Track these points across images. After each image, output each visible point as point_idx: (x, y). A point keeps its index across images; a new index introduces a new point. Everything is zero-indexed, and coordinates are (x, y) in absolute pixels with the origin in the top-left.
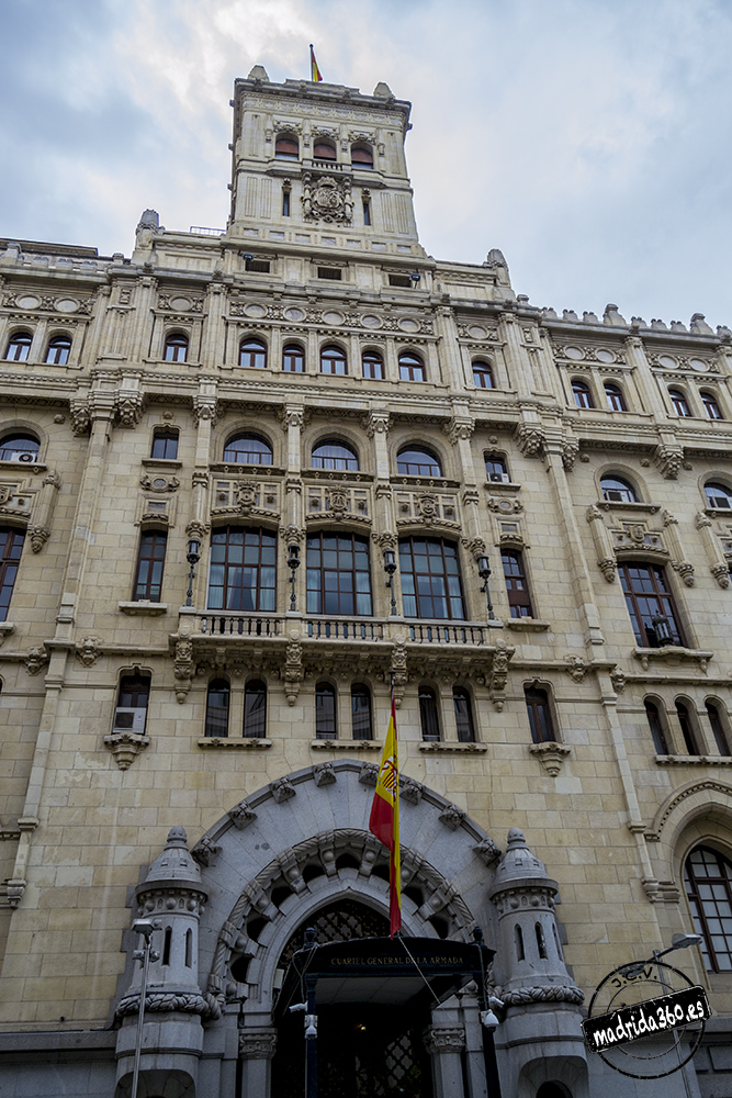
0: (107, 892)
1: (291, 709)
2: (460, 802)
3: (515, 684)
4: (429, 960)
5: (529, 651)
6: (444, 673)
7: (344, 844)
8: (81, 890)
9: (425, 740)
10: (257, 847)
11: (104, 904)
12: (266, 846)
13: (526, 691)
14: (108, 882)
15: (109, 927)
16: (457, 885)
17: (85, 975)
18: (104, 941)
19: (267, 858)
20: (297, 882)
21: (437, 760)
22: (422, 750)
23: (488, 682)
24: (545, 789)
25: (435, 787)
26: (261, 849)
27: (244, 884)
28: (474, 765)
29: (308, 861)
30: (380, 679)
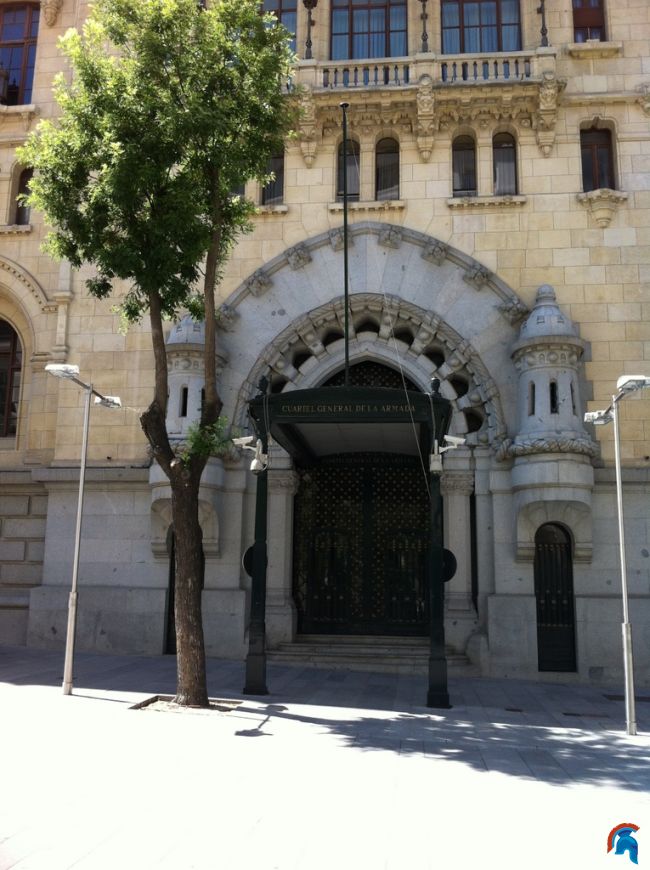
0: (138, 357)
1: (309, 171)
2: (489, 260)
3: (570, 125)
4: (379, 408)
5: (591, 82)
6: (483, 117)
7: (362, 308)
8: (116, 355)
9: (455, 196)
10: (273, 314)
11: (136, 366)
12: (282, 312)
13: (583, 132)
14: (138, 347)
15: (142, 385)
16: (479, 344)
17: (126, 425)
18: (139, 397)
19: (282, 323)
20: (315, 346)
21: (467, 217)
22: (451, 207)
23: (534, 124)
24: (592, 242)
25: (462, 245)
26: (278, 316)
27: (261, 347)
28: (511, 219)
29: (327, 325)
30: (407, 129)
